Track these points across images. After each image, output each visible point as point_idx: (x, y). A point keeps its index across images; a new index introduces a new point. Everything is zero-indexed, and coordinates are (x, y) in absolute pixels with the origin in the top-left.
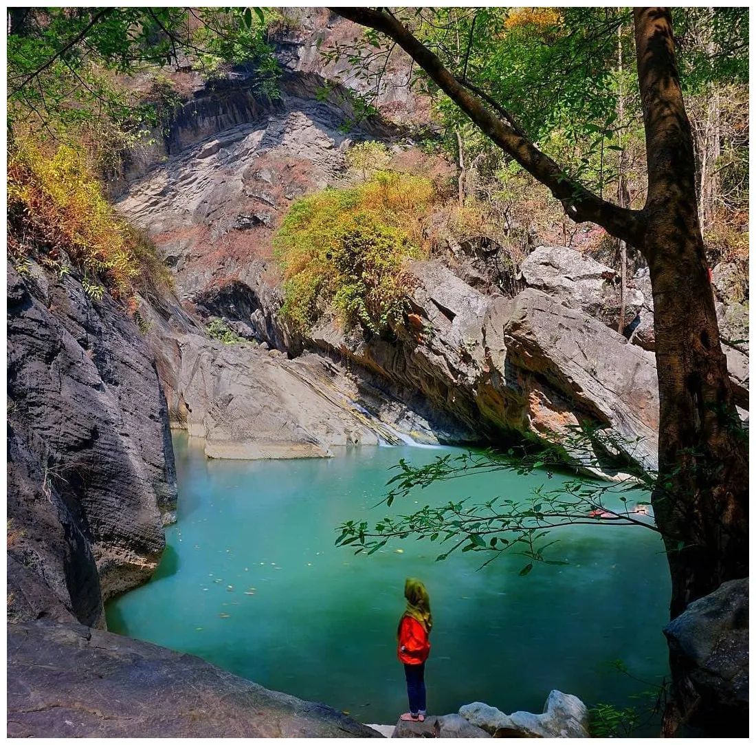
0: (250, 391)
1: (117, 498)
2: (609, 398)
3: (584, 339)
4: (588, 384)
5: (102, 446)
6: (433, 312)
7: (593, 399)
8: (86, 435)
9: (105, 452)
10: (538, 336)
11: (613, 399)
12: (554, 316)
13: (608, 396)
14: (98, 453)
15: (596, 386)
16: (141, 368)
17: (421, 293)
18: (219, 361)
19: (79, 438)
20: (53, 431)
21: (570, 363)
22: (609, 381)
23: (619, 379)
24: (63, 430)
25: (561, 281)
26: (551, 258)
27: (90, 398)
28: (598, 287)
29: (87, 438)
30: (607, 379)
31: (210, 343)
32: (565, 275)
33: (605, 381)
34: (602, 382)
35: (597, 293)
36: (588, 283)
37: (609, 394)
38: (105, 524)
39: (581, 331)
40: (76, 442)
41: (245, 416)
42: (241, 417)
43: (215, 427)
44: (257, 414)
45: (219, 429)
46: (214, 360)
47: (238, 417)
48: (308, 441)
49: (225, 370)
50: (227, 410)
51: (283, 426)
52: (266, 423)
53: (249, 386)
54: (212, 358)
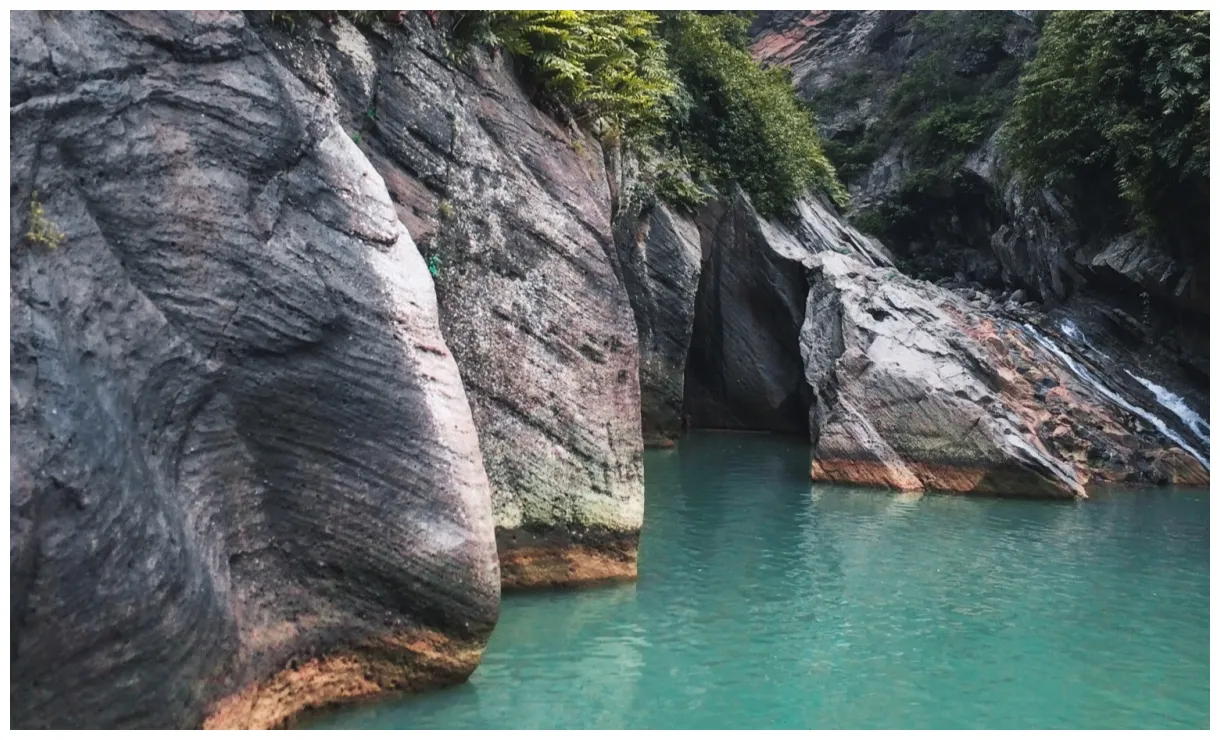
0: (931, 360)
1: (375, 485)
5: (350, 363)
8: (305, 332)
9: (358, 376)
14: (336, 375)
16: (572, 248)
18: (878, 303)
19: (284, 335)
20: (211, 311)
24: (242, 311)
27: (351, 262)
29: (306, 338)
31: (867, 271)
38: (332, 538)
40: (271, 341)
41: (893, 403)
42: (884, 404)
43: (829, 423)
44: (917, 400)
45: (837, 427)
46: (866, 300)
47: (878, 403)
48: (1025, 464)
49: (885, 320)
50: (856, 389)
51: (971, 428)
52: (934, 419)
53: (931, 353)
54: (863, 295)
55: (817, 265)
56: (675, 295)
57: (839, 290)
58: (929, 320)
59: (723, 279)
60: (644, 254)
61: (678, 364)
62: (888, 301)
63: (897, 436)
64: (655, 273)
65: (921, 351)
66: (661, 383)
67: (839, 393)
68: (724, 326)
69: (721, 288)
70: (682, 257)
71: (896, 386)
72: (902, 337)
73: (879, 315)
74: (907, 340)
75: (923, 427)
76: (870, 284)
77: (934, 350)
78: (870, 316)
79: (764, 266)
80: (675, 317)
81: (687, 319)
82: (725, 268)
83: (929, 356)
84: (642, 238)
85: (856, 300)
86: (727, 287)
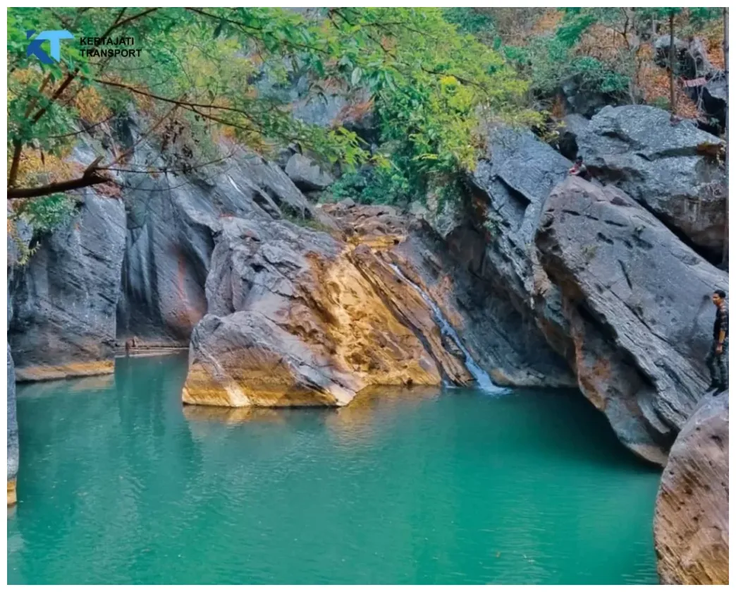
0: (287, 303)
2: (654, 348)
3: (631, 256)
4: (627, 326)
6: (499, 198)
7: (630, 349)
10: (565, 252)
11: (662, 350)
12: (592, 221)
13: (654, 344)
15: (640, 330)
17: (485, 169)
21: (607, 294)
22: (659, 323)
23: (674, 320)
25: (631, 161)
26: (617, 126)
28: (687, 169)
30: (657, 319)
32: (637, 152)
33: (653, 322)
34: (649, 324)
35: (685, 178)
36: (673, 163)
37: (657, 343)
39: (628, 244)
41: (234, 349)
42: (228, 350)
43: (194, 363)
44: (248, 347)
45: (198, 366)
46: (250, 257)
47: (225, 349)
48: (308, 385)
49: (262, 272)
50: (211, 340)
51: (277, 365)
52: (257, 359)
53: (288, 296)
54: (248, 254)
55: (219, 229)
56: (105, 266)
57: (231, 250)
58: (292, 269)
59: (155, 239)
60: (79, 239)
61: (110, 315)
62: (265, 258)
63: (235, 370)
64: (87, 252)
65: (281, 295)
66: (97, 329)
67: (200, 344)
68: (158, 272)
69: (155, 245)
70: (110, 237)
71: (236, 338)
72: (270, 285)
73: (258, 268)
74: (273, 288)
75: (251, 364)
76: (254, 244)
77: (290, 294)
78: (251, 268)
79: (184, 228)
80: (106, 282)
81: (115, 283)
82: (156, 229)
83: (287, 299)
84: (77, 226)
85: (242, 258)
86: (158, 244)
